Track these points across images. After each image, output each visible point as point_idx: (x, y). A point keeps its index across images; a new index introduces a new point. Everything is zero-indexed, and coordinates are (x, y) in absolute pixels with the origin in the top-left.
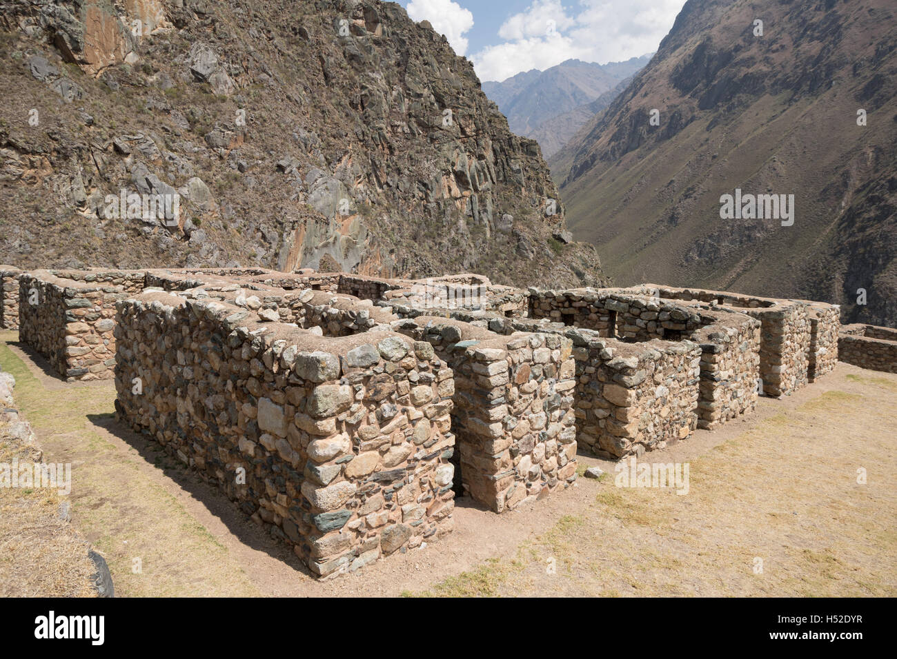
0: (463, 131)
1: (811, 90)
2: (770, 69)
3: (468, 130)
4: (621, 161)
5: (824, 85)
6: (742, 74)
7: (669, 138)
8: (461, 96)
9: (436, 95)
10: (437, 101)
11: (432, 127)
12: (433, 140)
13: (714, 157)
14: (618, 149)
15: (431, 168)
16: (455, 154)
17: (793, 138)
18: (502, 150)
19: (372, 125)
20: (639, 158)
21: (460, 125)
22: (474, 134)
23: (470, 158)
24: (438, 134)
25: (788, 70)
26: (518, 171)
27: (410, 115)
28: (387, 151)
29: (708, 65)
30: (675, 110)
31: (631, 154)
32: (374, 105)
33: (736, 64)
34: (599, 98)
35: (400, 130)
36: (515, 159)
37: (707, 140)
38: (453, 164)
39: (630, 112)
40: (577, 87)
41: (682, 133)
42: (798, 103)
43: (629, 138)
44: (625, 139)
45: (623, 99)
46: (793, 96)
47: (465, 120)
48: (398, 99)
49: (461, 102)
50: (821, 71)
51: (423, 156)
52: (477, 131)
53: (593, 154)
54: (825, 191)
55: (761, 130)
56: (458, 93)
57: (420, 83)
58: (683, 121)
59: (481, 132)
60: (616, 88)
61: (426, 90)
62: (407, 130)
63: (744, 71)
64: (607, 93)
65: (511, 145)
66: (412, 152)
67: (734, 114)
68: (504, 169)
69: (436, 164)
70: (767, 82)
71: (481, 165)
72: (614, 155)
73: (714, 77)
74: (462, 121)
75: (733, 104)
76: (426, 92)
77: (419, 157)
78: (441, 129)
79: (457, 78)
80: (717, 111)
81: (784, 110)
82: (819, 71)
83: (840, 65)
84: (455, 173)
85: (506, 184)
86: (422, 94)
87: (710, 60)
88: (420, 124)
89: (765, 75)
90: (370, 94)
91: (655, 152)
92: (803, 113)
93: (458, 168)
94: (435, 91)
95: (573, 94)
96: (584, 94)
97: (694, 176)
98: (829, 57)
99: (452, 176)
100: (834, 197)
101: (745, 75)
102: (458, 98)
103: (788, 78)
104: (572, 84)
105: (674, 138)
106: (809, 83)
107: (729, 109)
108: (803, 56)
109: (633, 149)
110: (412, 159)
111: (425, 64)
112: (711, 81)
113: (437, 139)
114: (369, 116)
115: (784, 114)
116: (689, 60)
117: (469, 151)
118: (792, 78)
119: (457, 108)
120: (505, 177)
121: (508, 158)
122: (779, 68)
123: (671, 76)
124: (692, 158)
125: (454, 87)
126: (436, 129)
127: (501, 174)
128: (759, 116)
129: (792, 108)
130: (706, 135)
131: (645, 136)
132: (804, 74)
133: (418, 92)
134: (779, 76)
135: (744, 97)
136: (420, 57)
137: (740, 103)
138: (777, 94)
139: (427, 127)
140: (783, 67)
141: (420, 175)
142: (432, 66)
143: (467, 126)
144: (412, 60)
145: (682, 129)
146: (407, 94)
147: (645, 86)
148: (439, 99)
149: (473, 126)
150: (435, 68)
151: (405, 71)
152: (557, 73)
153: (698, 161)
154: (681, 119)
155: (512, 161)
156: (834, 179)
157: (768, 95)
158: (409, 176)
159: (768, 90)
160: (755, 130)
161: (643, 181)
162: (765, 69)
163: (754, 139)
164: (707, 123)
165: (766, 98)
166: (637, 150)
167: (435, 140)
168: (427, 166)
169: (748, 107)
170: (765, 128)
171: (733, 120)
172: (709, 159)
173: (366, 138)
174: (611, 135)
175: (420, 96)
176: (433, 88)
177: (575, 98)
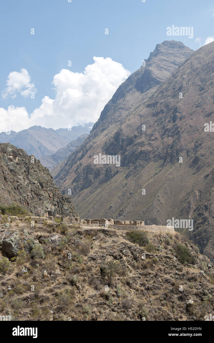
0: (49, 196)
1: (171, 161)
2: (152, 149)
3: (51, 195)
4: (80, 195)
5: (176, 159)
6: (139, 150)
7: (107, 181)
8: (48, 183)
9: (40, 183)
10: (40, 185)
11: (40, 195)
12: (40, 200)
13: (131, 193)
14: (78, 187)
15: (41, 210)
16: (48, 205)
17: (166, 185)
18: (60, 202)
19: (22, 195)
20: (91, 193)
21: (48, 194)
22: (52, 196)
23: (52, 206)
24: (42, 197)
25: (160, 150)
26: (67, 210)
27: (32, 191)
28: (27, 205)
29: (122, 144)
30: (108, 167)
31: (86, 191)
32: (22, 188)
33: (136, 145)
34: (57, 152)
35: (29, 197)
36: (65, 205)
37: (126, 184)
38: (48, 208)
39: (83, 166)
40: (41, 144)
41: (113, 180)
42: (166, 167)
43: (84, 181)
44: (81, 182)
45: (76, 156)
46: (164, 163)
47: (50, 192)
48: (28, 185)
49: (48, 185)
50: (174, 153)
51: (38, 206)
52: (53, 195)
53: (63, 191)
54: (182, 211)
55: (151, 180)
56: (47, 182)
57: (34, 179)
58: (113, 173)
59: (55, 195)
60: (68, 146)
61: (36, 181)
62: (32, 197)
63: (140, 149)
64: (62, 149)
65: (63, 200)
66: (35, 205)
67: (138, 170)
68: (61, 209)
69: (42, 209)
70: (151, 156)
71: (56, 208)
72: (76, 191)
73: (126, 150)
74: (49, 192)
75: (137, 166)
76: (36, 182)
77: (37, 206)
78: (43, 196)
79: (45, 176)
80: (129, 168)
81: (161, 170)
82: (173, 152)
83: (181, 150)
84: (48, 212)
85: (63, 215)
86: (35, 183)
87: (123, 141)
88: (35, 194)
89: (150, 152)
90: (20, 184)
91: (99, 190)
92: (168, 173)
93: (49, 210)
94: (39, 181)
95: (39, 148)
96: (46, 148)
97: (122, 204)
98: (176, 146)
99: (47, 213)
100: (186, 214)
101: (141, 151)
102: (47, 184)
103: (160, 154)
104: (38, 142)
105: (109, 182)
106: (169, 158)
107: (135, 168)
108: (166, 144)
109: (86, 188)
110: (35, 207)
111: (35, 171)
112: (125, 152)
113: (42, 199)
114: (21, 192)
115: (160, 172)
116: (112, 140)
117: (52, 203)
118: (162, 154)
119: (47, 187)
120: (62, 212)
121: (63, 204)
122: (156, 149)
123: (103, 148)
124: (120, 194)
125: (46, 180)
126: (41, 196)
127: (61, 211)
128: (149, 173)
129: (164, 169)
130: (125, 182)
131: (93, 181)
132: (167, 152)
133: (34, 182)
134: (156, 153)
135: (141, 162)
136: (33, 169)
137: (140, 165)
138: (156, 161)
139: (38, 195)
140: (158, 148)
141: (38, 213)
142: (37, 172)
143: (50, 194)
144: (31, 170)
145: (112, 177)
146: (30, 183)
147: (89, 152)
148: (41, 185)
149: (52, 193)
150: (38, 173)
151: (28, 174)
152: (28, 134)
153: (123, 196)
154: (111, 172)
155: (64, 206)
156: (185, 205)
157: (152, 162)
158: (35, 213)
159: (152, 159)
160: (149, 180)
161: (95, 206)
162: (150, 149)
163: (148, 185)
164: (125, 175)
165: (152, 163)
166: (89, 188)
167: (41, 199)
168: (39, 210)
169: (144, 167)
170: (153, 179)
171: (137, 174)
172: (129, 194)
173: (21, 200)
174: (72, 179)
175: (34, 183)
176: (39, 180)
177: (40, 150)
